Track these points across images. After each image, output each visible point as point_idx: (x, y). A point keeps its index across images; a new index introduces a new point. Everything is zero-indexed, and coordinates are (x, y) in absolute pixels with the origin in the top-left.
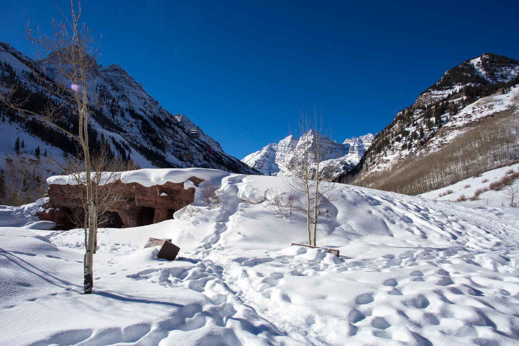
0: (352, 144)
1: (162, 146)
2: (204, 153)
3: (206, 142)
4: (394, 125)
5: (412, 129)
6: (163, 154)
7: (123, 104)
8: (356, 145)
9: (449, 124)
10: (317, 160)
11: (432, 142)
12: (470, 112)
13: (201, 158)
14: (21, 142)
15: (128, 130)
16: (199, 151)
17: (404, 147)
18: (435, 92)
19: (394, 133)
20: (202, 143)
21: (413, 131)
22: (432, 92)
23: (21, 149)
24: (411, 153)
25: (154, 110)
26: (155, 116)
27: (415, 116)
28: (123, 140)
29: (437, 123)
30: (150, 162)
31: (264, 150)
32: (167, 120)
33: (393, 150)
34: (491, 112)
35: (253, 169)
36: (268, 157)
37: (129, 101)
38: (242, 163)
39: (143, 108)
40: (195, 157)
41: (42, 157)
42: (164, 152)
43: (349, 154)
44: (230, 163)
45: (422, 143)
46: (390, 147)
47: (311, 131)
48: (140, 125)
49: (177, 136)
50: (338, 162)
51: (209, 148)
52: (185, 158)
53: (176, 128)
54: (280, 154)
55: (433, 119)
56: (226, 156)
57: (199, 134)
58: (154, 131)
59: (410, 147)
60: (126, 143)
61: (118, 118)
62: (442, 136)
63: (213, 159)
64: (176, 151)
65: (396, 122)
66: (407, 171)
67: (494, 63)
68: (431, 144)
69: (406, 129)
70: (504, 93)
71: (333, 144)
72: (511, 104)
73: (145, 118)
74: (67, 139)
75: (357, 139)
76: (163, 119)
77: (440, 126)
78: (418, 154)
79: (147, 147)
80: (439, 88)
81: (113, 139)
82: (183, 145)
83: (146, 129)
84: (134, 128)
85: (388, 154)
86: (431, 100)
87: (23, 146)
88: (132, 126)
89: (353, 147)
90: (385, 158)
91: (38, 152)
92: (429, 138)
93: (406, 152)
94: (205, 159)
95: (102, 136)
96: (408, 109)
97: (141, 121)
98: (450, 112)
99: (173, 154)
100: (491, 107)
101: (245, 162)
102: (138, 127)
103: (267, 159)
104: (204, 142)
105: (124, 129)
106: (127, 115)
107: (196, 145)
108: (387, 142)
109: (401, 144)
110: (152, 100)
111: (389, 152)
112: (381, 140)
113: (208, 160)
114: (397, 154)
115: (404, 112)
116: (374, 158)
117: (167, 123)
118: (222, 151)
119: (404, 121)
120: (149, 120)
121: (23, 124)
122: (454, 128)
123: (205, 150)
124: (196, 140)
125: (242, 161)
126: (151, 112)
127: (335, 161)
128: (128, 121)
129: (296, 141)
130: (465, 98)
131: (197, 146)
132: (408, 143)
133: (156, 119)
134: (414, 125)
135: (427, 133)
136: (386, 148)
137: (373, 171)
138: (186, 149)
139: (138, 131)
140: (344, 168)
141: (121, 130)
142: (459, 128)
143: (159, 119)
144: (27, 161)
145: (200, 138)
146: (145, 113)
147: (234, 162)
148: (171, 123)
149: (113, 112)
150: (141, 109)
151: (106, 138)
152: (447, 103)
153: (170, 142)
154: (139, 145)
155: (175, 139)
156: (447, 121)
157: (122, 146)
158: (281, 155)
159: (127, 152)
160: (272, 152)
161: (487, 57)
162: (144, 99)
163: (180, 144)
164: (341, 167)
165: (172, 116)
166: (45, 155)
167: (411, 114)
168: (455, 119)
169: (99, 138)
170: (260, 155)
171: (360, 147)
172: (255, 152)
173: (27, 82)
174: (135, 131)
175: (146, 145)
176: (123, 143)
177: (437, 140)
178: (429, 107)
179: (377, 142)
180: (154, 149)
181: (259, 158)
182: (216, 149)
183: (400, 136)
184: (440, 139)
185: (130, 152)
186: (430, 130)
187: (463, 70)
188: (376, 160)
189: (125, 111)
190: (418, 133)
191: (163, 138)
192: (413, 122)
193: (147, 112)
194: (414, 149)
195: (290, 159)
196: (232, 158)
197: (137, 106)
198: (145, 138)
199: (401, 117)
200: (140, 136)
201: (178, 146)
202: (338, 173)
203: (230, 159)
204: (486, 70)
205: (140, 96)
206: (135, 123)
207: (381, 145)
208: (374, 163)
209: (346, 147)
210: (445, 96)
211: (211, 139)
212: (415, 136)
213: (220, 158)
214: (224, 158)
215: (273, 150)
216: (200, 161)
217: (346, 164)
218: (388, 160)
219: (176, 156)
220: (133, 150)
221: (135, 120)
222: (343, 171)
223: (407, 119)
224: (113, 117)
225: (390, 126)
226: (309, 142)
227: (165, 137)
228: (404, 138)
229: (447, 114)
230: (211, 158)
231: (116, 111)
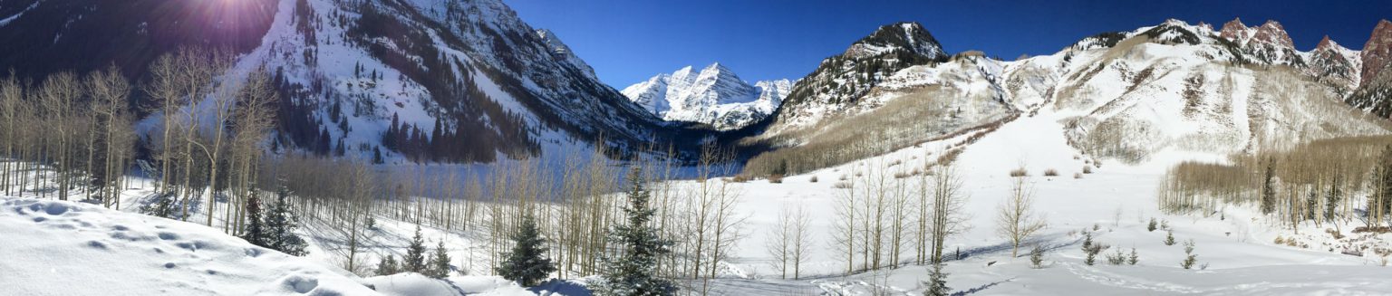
0: (765, 89)
1: (518, 68)
2: (571, 78)
3: (576, 65)
4: (819, 73)
5: (841, 82)
6: (518, 78)
7: (473, 18)
8: (770, 90)
9: (884, 84)
10: (719, 101)
11: (864, 100)
12: (905, 77)
13: (567, 85)
14: (360, 66)
15: (477, 49)
16: (565, 76)
17: (831, 101)
18: (868, 46)
19: (820, 82)
20: (570, 67)
21: (843, 84)
22: (865, 45)
23: (361, 73)
24: (839, 109)
25: (511, 23)
26: (511, 30)
27: (845, 68)
28: (468, 59)
29: (869, 81)
30: (499, 86)
31: (653, 81)
32: (526, 35)
33: (818, 102)
34: (923, 82)
35: (635, 103)
36: (656, 91)
37: (480, 13)
38: (622, 95)
39: (496, 21)
40: (559, 83)
41: (378, 80)
42: (521, 77)
43: (760, 100)
44: (604, 94)
45: (852, 100)
46: (814, 99)
47: (716, 64)
48: (492, 42)
49: (538, 56)
50: (746, 108)
51: (579, 73)
52: (546, 84)
53: (537, 45)
54: (673, 88)
55: (865, 75)
56: (600, 85)
57: (566, 55)
58: (509, 49)
59: (838, 101)
60: (471, 62)
61: (468, 34)
62: (875, 95)
63: (583, 88)
64: (536, 75)
65: (822, 70)
66: (836, 130)
67: (920, 34)
68: (863, 103)
69: (836, 80)
70: (932, 66)
71: (743, 85)
72: (939, 79)
73: (500, 33)
74: (406, 60)
75: (772, 84)
76: (521, 35)
77: (872, 86)
78: (847, 111)
79: (498, 68)
80: (873, 42)
81: (456, 58)
82: (545, 68)
83: (500, 47)
84: (485, 46)
85: (812, 105)
86: (864, 54)
87: (362, 70)
88: (482, 43)
89: (766, 93)
90: (807, 110)
91: (374, 76)
92: (860, 96)
93: (833, 107)
94: (572, 86)
95: (444, 54)
96: (837, 58)
97: (493, 37)
98: (883, 71)
99: (531, 78)
100: (923, 77)
101: (625, 94)
102: (490, 44)
103: (654, 93)
104: (572, 65)
105: (473, 47)
106: (477, 30)
107: (561, 68)
108: (810, 92)
109: (828, 97)
110: (508, 10)
111: (813, 104)
112: (803, 89)
113: (575, 88)
114: (823, 107)
115: (831, 60)
116: (794, 109)
117: (527, 39)
118: (596, 78)
119: (832, 71)
120: (503, 36)
121: (368, 48)
122: (887, 89)
123: (573, 75)
124: (562, 62)
125: (621, 92)
126: (506, 25)
127: (742, 105)
128: (478, 37)
129: (696, 74)
130: (898, 61)
131: (563, 70)
132: (836, 97)
133: (512, 35)
134: (844, 77)
135: (859, 90)
136: (809, 99)
137: (792, 124)
138: (548, 72)
139: (490, 50)
140: (753, 116)
141: (470, 49)
142: (893, 91)
143: (517, 34)
144: (364, 84)
145: (568, 59)
146: (499, 26)
147: (610, 93)
148: (531, 39)
149: (462, 28)
150: (494, 23)
151: (447, 57)
152: (882, 61)
153: (528, 63)
154: (488, 67)
155: (535, 60)
156: (880, 81)
157: (465, 66)
158: (675, 90)
159: (470, 73)
160: (662, 85)
161: (916, 26)
162: (499, 9)
163: (541, 67)
164: (749, 114)
165: (532, 31)
166: (381, 78)
167: (841, 64)
168: (890, 80)
169: (440, 57)
170: (646, 87)
171: (774, 94)
172: (640, 82)
173: (379, 5)
174: (485, 50)
175: (497, 66)
176: (467, 63)
177: (869, 99)
178: (861, 60)
179: (798, 90)
180: (508, 71)
181: (645, 91)
182: (589, 75)
183: (828, 87)
184: (873, 99)
185: (475, 74)
186: (862, 87)
187: (896, 30)
188: (796, 111)
189: (475, 26)
190: (849, 87)
191: (520, 58)
192: (844, 73)
193: (502, 26)
194: (842, 105)
195: (686, 96)
196: (610, 89)
197: (490, 19)
198: (497, 57)
199: (829, 66)
200: (491, 56)
201: (538, 69)
202: (745, 121)
203: (605, 89)
204: (915, 39)
205: (494, 5)
206: (487, 39)
207: (801, 95)
208: (793, 115)
209: (758, 91)
210: (879, 53)
211: (583, 62)
212: (844, 90)
213: (593, 87)
214: (597, 88)
215: (664, 83)
216: (565, 89)
217: (755, 111)
218: (811, 114)
219: (535, 81)
220: (478, 71)
221: (485, 37)
222: (751, 119)
223: (836, 68)
224: (462, 34)
225: (815, 74)
226: (713, 79)
227: (522, 57)
228: (832, 91)
229: (880, 73)
230: (581, 86)
231: (465, 26)
